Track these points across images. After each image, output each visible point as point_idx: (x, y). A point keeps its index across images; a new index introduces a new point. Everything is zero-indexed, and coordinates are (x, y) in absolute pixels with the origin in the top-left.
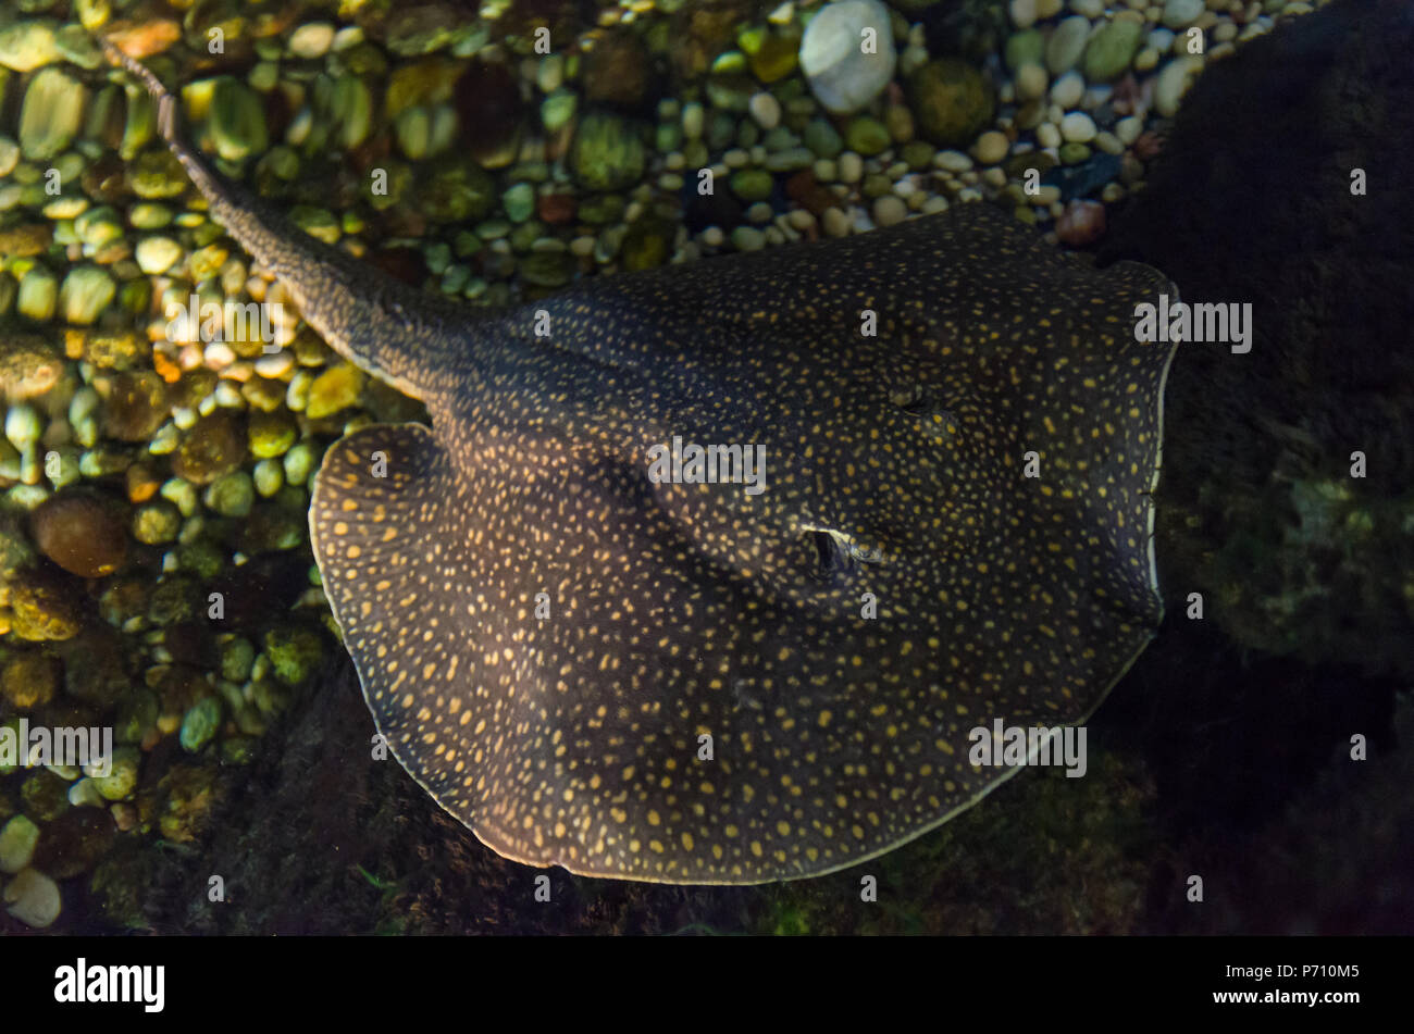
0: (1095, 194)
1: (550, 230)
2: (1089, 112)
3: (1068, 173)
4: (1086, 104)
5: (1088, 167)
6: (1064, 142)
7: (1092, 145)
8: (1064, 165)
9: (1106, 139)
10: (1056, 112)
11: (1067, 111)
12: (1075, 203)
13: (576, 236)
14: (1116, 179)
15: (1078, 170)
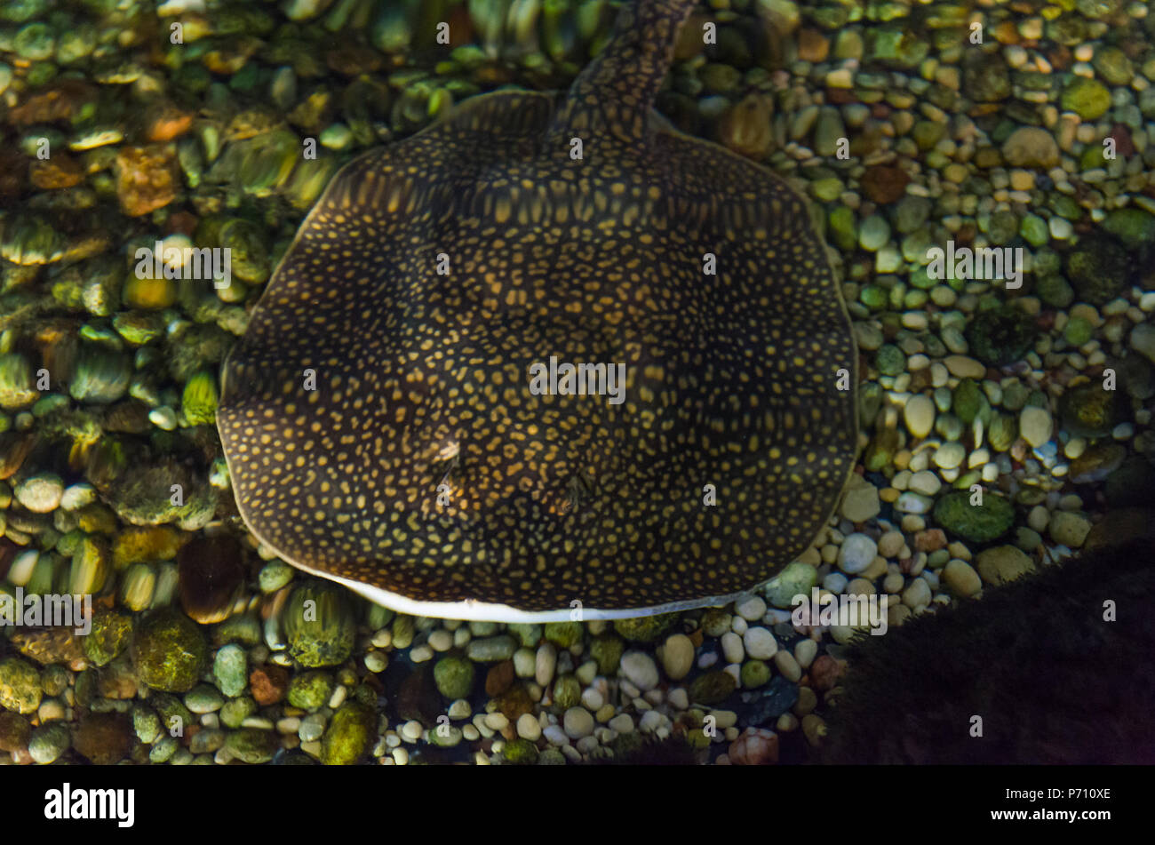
0: (770, 723)
1: (258, 711)
2: (771, 628)
3: (746, 698)
4: (769, 620)
5: (767, 694)
6: (747, 658)
7: (771, 663)
8: (744, 689)
9: (785, 659)
10: (740, 624)
11: (751, 624)
12: (751, 730)
13: (283, 717)
14: (791, 710)
15: (757, 695)
